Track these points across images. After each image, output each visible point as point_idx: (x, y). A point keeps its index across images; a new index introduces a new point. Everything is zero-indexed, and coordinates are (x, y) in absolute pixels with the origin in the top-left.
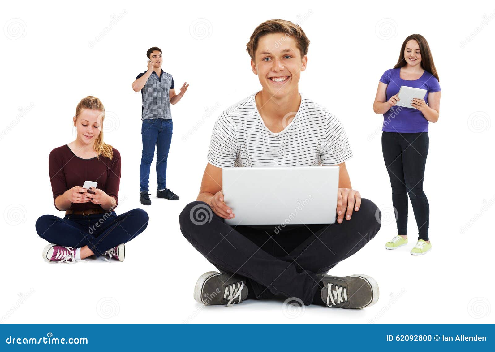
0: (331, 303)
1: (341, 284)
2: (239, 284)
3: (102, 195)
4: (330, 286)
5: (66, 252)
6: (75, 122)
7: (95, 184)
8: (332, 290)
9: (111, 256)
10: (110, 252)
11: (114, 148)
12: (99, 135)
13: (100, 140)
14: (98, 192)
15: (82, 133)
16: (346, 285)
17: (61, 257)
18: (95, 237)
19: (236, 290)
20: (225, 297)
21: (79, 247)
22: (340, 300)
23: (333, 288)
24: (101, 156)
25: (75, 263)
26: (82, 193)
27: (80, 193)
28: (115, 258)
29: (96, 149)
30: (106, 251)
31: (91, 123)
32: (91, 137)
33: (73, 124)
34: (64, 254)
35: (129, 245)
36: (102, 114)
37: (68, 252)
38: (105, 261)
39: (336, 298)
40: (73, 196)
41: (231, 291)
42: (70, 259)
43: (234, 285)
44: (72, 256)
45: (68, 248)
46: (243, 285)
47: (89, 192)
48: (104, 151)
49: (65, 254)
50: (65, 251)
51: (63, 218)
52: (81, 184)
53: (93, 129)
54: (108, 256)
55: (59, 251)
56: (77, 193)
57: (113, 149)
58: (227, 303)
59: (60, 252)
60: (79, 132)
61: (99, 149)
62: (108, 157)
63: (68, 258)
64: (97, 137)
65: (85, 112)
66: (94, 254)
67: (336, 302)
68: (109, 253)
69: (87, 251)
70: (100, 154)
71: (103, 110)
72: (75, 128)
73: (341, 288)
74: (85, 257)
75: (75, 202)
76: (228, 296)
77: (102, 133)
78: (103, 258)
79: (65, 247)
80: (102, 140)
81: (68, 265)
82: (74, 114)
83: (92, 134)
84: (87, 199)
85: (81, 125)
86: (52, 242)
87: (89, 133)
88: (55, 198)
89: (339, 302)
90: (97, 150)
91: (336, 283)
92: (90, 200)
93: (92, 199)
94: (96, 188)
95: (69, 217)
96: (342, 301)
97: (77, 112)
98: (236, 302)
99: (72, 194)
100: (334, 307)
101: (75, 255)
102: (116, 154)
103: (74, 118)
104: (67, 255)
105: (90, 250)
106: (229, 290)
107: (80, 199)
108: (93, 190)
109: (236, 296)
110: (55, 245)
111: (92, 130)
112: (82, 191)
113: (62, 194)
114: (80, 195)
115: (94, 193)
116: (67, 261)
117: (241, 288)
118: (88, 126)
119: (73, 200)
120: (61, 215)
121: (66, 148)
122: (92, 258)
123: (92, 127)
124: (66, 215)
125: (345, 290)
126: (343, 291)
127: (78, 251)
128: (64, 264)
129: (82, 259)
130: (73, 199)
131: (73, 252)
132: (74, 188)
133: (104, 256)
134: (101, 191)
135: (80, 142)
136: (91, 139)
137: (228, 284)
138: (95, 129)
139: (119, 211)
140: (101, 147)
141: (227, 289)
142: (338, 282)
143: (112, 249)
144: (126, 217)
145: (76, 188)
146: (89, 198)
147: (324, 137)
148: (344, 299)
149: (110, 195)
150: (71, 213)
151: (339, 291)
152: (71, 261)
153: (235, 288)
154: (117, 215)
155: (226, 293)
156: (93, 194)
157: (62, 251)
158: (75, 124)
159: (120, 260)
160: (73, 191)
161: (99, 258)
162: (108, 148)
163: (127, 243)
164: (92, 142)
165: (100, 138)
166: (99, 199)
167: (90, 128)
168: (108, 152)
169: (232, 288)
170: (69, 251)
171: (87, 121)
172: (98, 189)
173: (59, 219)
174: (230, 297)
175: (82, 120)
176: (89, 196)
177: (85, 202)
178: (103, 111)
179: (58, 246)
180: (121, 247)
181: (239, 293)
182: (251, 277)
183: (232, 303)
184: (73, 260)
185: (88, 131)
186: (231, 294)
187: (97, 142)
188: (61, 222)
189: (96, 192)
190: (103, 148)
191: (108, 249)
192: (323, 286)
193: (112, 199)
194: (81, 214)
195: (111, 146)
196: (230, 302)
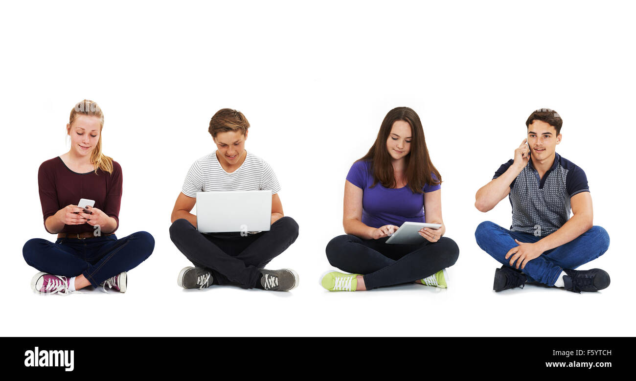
0: (267, 287)
1: (274, 275)
2: (207, 275)
3: (100, 215)
4: (267, 276)
5: (59, 282)
6: (69, 130)
7: (92, 203)
8: (268, 279)
9: (110, 287)
10: (110, 282)
11: (115, 160)
12: (97, 146)
13: (98, 152)
14: (96, 212)
15: (77, 143)
16: (277, 276)
17: (53, 288)
18: (92, 265)
19: (205, 279)
20: (198, 283)
21: (73, 276)
22: (273, 285)
23: (269, 277)
24: (99, 170)
25: (69, 295)
26: (76, 213)
27: (74, 213)
28: (116, 289)
29: (93, 161)
30: (105, 280)
31: (88, 131)
32: (87, 148)
33: (67, 132)
34: (55, 284)
35: (132, 273)
36: (100, 120)
37: (60, 282)
38: (104, 292)
39: (270, 284)
40: (66, 217)
41: (202, 279)
42: (63, 290)
43: (204, 275)
44: (65, 287)
45: (60, 277)
46: (209, 275)
47: (85, 211)
48: (103, 163)
49: (57, 284)
50: (57, 281)
51: (55, 243)
52: (76, 203)
53: (90, 139)
54: (107, 286)
55: (50, 281)
56: (72, 213)
57: (113, 161)
58: (199, 287)
59: (52, 282)
60: (73, 142)
61: (96, 162)
62: (108, 171)
63: (61, 289)
64: (94, 147)
65: (80, 118)
66: (90, 284)
67: (271, 286)
68: (108, 283)
69: (83, 281)
70: (98, 167)
71: (102, 116)
72: (69, 137)
73: (274, 277)
74: (81, 288)
75: (69, 223)
76: (200, 283)
77: (100, 143)
78: (101, 288)
79: (57, 276)
80: (100, 151)
81: (61, 297)
82: (68, 121)
83: (88, 144)
84: (83, 220)
85: (76, 134)
86: (41, 271)
87: (84, 143)
88: (45, 219)
89: (272, 287)
90: (95, 163)
91: (270, 274)
92: (86, 221)
93: (89, 220)
94: (94, 207)
95: (62, 241)
96: (275, 286)
97: (71, 119)
98: (205, 286)
99: (66, 214)
100: (269, 290)
101: (68, 285)
102: (117, 168)
103: (67, 126)
104: (59, 285)
105: (86, 279)
106: (200, 279)
107: (74, 220)
108: (90, 210)
109: (205, 283)
110: (46, 273)
111: (88, 140)
112: (77, 210)
113: (53, 214)
114: (75, 216)
115: (91, 213)
116: (59, 293)
117: (208, 278)
118: (84, 135)
119: (67, 221)
120: (53, 238)
121: (58, 160)
122: (88, 288)
123: (89, 135)
124: (58, 239)
125: (277, 279)
126: (275, 279)
127: (73, 280)
128: (55, 296)
129: (77, 290)
130: (67, 219)
131: (67, 281)
132: (68, 207)
133: (103, 286)
134: (99, 211)
135: (74, 153)
136: (87, 150)
137: (199, 274)
138: (92, 139)
139: (120, 234)
140: (99, 160)
141: (199, 278)
142: (272, 273)
143: (112, 279)
144: (128, 241)
145: (70, 207)
146: (85, 218)
147: (262, 177)
148: (276, 284)
149: (110, 215)
150: (65, 237)
151: (273, 279)
152: (64, 292)
153: (205, 277)
154: (118, 238)
155: (199, 280)
156: (90, 215)
157: (53, 281)
158: (69, 133)
159: (121, 291)
160: (67, 210)
161: (97, 289)
162: (107, 160)
163: (130, 271)
164: (88, 154)
165: (97, 149)
166: (97, 219)
167: (86, 138)
168: (107, 165)
169: (203, 277)
170: (62, 281)
171: (83, 129)
172: (95, 209)
173: (50, 243)
174: (201, 283)
175: (76, 128)
176: (85, 217)
177: (81, 223)
178: (102, 118)
179: (50, 275)
180: (122, 276)
181: (207, 280)
182: (215, 269)
183: (202, 287)
184: (66, 291)
185: (84, 140)
186: (202, 281)
187: (95, 153)
188: (53, 247)
189: (93, 212)
190: (101, 161)
191: (107, 278)
192: (262, 276)
193: (112, 220)
194: (75, 237)
195: (110, 158)
196: (201, 287)
